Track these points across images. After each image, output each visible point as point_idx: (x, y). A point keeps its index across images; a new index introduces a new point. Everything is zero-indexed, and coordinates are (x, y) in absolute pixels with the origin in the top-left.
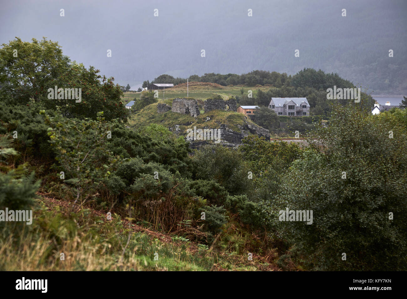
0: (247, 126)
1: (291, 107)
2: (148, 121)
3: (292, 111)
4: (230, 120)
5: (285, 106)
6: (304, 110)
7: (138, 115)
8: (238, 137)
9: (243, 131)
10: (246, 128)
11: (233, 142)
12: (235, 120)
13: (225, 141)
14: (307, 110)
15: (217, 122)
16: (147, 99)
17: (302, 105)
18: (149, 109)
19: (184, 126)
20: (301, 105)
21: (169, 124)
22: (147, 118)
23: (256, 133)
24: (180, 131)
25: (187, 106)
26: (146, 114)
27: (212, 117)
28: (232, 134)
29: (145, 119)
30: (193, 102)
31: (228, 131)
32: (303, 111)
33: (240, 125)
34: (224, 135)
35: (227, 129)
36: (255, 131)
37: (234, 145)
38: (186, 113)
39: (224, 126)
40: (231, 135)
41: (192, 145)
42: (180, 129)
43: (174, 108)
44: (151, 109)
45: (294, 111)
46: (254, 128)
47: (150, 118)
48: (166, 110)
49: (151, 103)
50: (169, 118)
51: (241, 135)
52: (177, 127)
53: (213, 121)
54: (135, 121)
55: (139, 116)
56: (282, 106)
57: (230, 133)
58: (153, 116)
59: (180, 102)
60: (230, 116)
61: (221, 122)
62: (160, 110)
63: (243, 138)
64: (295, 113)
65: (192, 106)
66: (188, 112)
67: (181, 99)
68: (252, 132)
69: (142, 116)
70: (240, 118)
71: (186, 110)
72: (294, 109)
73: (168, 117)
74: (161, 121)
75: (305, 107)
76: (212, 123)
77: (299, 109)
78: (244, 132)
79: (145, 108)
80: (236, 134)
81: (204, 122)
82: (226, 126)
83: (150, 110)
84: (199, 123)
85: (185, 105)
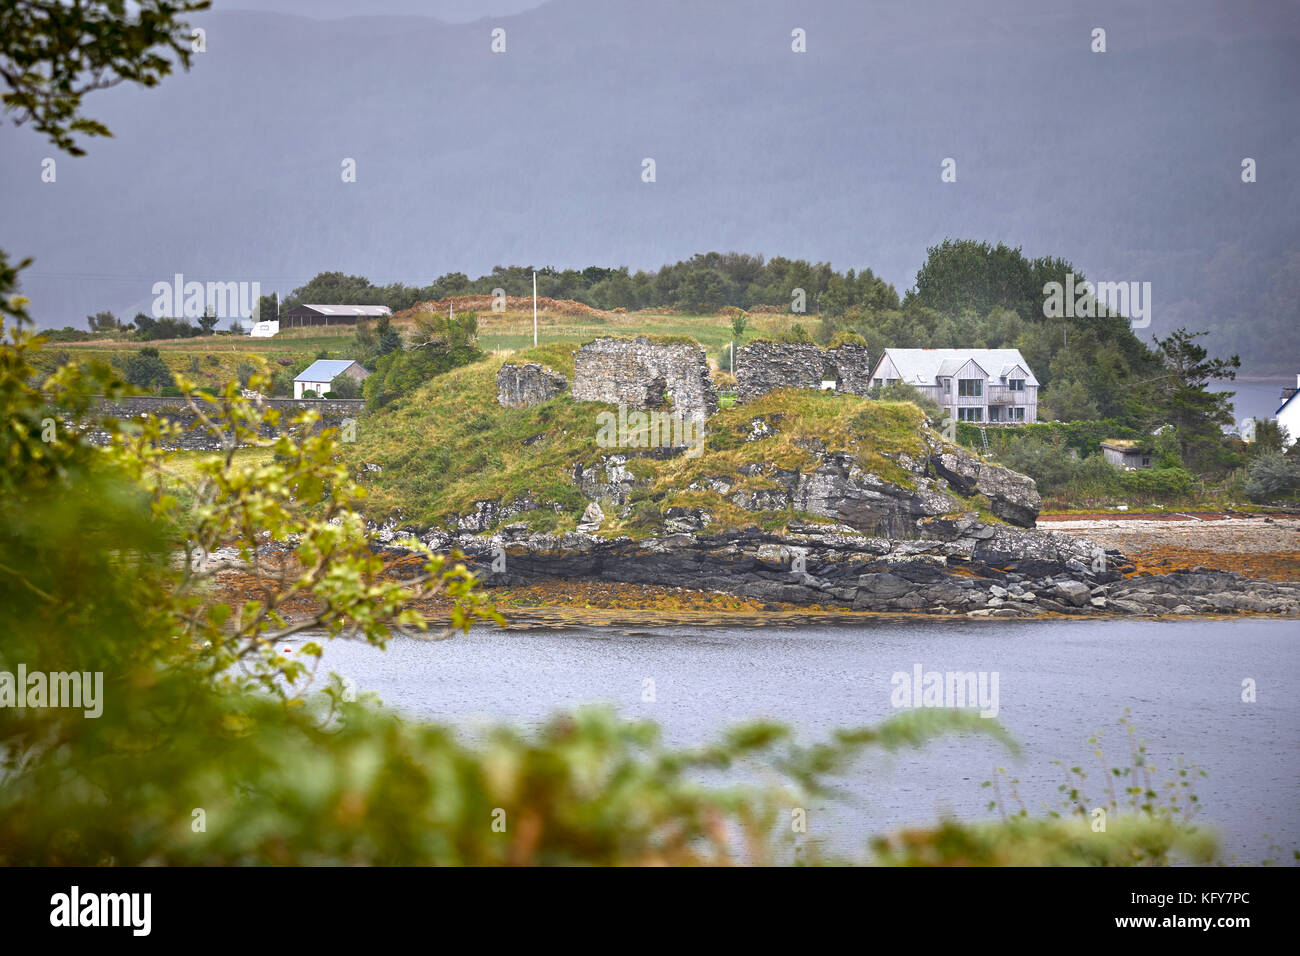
0: (936, 461)
1: (969, 387)
2: (460, 443)
3: (971, 402)
4: (863, 433)
5: (942, 382)
6: (1019, 397)
7: (412, 415)
8: (901, 509)
9: (926, 481)
10: (932, 469)
11: (879, 531)
12: (885, 432)
13: (847, 529)
14: (1028, 399)
15: (802, 441)
16: (437, 345)
17: (1009, 378)
18: (457, 387)
19: (652, 462)
20: (1003, 379)
21: (572, 454)
22: (458, 427)
23: (977, 492)
24: (630, 482)
25: (654, 373)
26: (448, 412)
27: (775, 422)
28: (877, 494)
29: (447, 434)
30: (689, 354)
31: (860, 483)
32: (1013, 403)
33: (909, 455)
34: (837, 499)
35: (854, 472)
36: (971, 481)
37: (886, 545)
38: (649, 402)
39: (840, 460)
40: (872, 500)
41: (695, 547)
42: (631, 476)
43: (586, 382)
44: (464, 389)
45: (982, 402)
46: (967, 471)
47: (471, 429)
48: (542, 393)
49: (459, 365)
50: (568, 427)
51: (915, 500)
52: (614, 465)
53: (787, 437)
54: (401, 440)
55: (416, 420)
56: (933, 382)
57: (869, 494)
58: (484, 417)
59: (619, 356)
60: (863, 416)
61: (826, 444)
62: (511, 392)
63: (924, 515)
64: (986, 411)
65: (683, 372)
66: (657, 399)
67: (623, 341)
68: (961, 485)
69: (433, 421)
70: (905, 424)
71: (650, 388)
72: (979, 393)
73: (559, 423)
74: (530, 441)
75: (1017, 385)
76: (781, 448)
77: (996, 394)
78: (930, 486)
79: (435, 383)
80: (895, 495)
81: (741, 442)
82: (852, 461)
83: (463, 394)
84: (718, 449)
85: (642, 369)
